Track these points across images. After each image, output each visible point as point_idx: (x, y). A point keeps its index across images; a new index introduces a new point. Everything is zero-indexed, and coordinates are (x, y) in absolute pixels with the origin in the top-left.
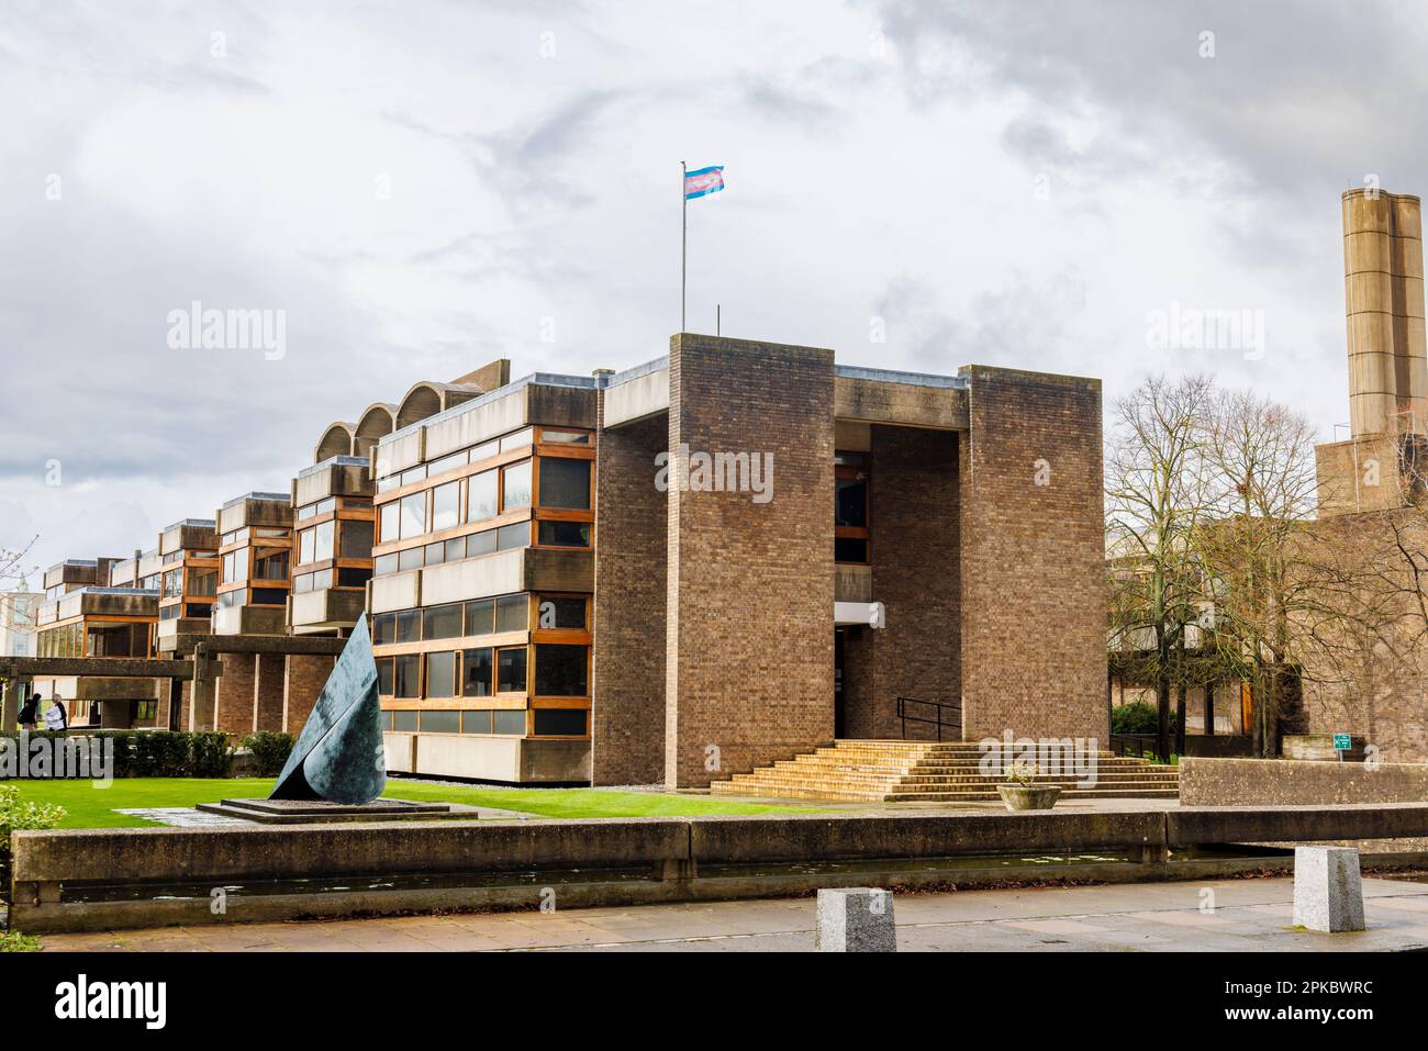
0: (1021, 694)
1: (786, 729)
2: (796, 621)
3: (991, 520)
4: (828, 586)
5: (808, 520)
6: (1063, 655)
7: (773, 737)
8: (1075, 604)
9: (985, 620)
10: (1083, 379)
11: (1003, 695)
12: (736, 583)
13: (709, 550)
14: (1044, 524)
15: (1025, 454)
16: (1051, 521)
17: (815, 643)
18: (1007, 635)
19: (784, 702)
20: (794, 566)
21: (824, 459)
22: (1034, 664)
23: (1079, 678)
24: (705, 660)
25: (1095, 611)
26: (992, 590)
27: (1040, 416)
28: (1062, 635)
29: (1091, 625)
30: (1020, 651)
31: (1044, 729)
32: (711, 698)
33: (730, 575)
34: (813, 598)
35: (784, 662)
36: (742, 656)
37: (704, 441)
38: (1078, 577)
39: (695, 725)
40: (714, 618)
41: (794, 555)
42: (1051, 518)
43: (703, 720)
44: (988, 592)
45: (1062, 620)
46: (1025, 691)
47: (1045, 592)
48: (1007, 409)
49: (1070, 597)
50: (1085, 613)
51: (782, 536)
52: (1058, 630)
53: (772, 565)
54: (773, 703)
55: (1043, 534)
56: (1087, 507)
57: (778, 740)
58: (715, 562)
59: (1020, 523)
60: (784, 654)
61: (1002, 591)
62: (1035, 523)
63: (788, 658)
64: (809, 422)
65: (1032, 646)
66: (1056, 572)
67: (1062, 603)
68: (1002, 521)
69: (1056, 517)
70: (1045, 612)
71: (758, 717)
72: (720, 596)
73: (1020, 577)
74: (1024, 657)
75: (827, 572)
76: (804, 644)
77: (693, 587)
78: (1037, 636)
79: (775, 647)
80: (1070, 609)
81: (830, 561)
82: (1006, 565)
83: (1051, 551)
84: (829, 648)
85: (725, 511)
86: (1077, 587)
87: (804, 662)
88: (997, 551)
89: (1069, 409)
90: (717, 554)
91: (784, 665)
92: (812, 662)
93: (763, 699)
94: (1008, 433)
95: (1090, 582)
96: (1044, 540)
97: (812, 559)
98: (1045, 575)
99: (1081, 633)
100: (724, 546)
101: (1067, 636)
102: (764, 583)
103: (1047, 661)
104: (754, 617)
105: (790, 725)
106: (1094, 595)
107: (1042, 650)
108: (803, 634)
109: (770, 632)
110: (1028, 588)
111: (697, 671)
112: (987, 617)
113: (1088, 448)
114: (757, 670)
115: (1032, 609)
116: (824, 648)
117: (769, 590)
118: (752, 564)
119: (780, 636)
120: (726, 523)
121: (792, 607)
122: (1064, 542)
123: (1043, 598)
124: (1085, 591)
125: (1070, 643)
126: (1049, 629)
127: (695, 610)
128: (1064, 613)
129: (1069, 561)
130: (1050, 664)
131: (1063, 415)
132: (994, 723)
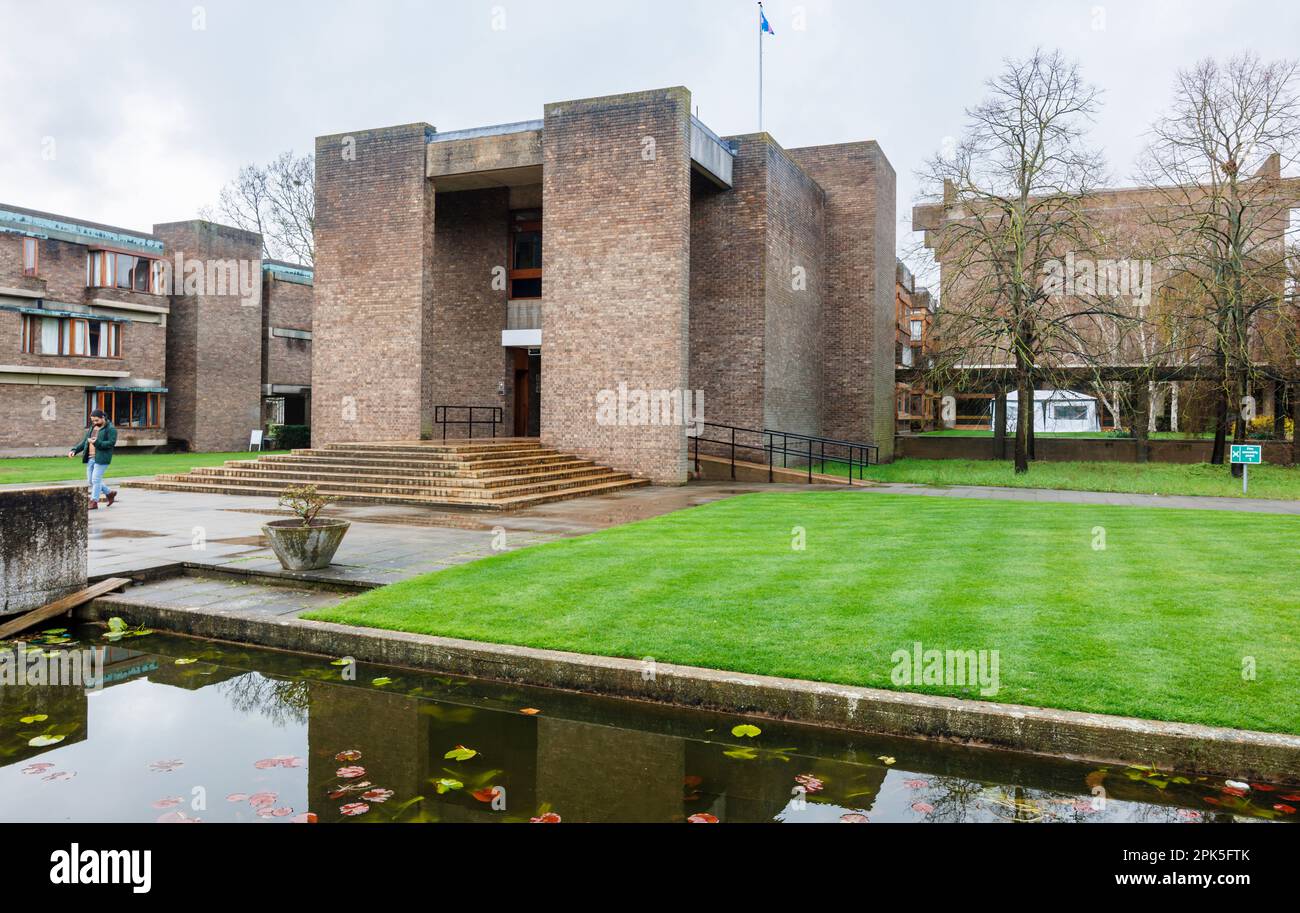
0: (585, 401)
1: (383, 429)
2: (392, 346)
3: (560, 244)
4: (416, 315)
5: (402, 264)
6: (631, 363)
7: (375, 435)
8: (645, 313)
9: (552, 335)
10: (660, 90)
11: (568, 401)
12: (350, 320)
13: (333, 296)
14: (614, 240)
15: (597, 176)
16: (621, 236)
17: (406, 362)
18: (573, 347)
19: (383, 409)
20: (392, 302)
21: (415, 213)
22: (600, 372)
23: (648, 385)
24: (329, 378)
25: (668, 319)
26: (559, 307)
27: (612, 137)
28: (631, 345)
29: (663, 332)
30: (586, 360)
31: (608, 433)
32: (334, 406)
33: (347, 313)
34: (405, 326)
35: (383, 378)
36: (354, 375)
37: (330, 215)
38: (649, 287)
39: (324, 425)
40: (335, 347)
41: (391, 294)
42: (623, 233)
43: (328, 422)
44: (555, 309)
45: (631, 330)
46: (589, 398)
47: (612, 305)
48: (578, 138)
49: (641, 307)
50: (656, 322)
51: (383, 280)
52: (626, 340)
53: (376, 303)
54: (375, 410)
55: (613, 249)
56: (661, 217)
57: (379, 438)
58: (336, 304)
59: (589, 242)
60: (384, 372)
61: (569, 307)
62: (603, 241)
63: (386, 375)
64: (404, 186)
65: (599, 356)
66: (625, 285)
67: (631, 314)
68: (569, 243)
69: (627, 231)
70: (613, 324)
71: (364, 420)
72: (339, 330)
73: (588, 293)
74: (590, 367)
75: (416, 304)
76: (397, 363)
77: (322, 325)
78: (603, 347)
79: (377, 366)
80: (639, 319)
81: (418, 296)
82: (573, 283)
83: (620, 265)
84: (417, 365)
85: (343, 266)
86: (648, 297)
87: (397, 377)
88: (565, 271)
89: (645, 124)
90: (338, 299)
91: (383, 380)
92: (404, 377)
93: (369, 406)
94: (577, 161)
95: (663, 291)
96: (614, 255)
97: (405, 296)
98: (613, 288)
99: (650, 342)
100: (342, 292)
101: (636, 345)
102: (370, 318)
103: (613, 370)
104: (363, 344)
105: (386, 427)
106: (668, 303)
107: (608, 360)
108: (397, 356)
109: (373, 355)
110: (595, 302)
111: (324, 386)
112: (553, 332)
113: (665, 158)
114: (364, 384)
115: (599, 321)
116: (414, 366)
117: (373, 323)
118: (361, 304)
119: (380, 358)
120: (344, 273)
121: (389, 334)
122: (636, 254)
123: (611, 311)
124: (657, 300)
125: (640, 351)
126: (617, 340)
127: (322, 342)
128: (633, 323)
129: (641, 272)
130: (616, 372)
131: (637, 131)
132: (559, 427)
